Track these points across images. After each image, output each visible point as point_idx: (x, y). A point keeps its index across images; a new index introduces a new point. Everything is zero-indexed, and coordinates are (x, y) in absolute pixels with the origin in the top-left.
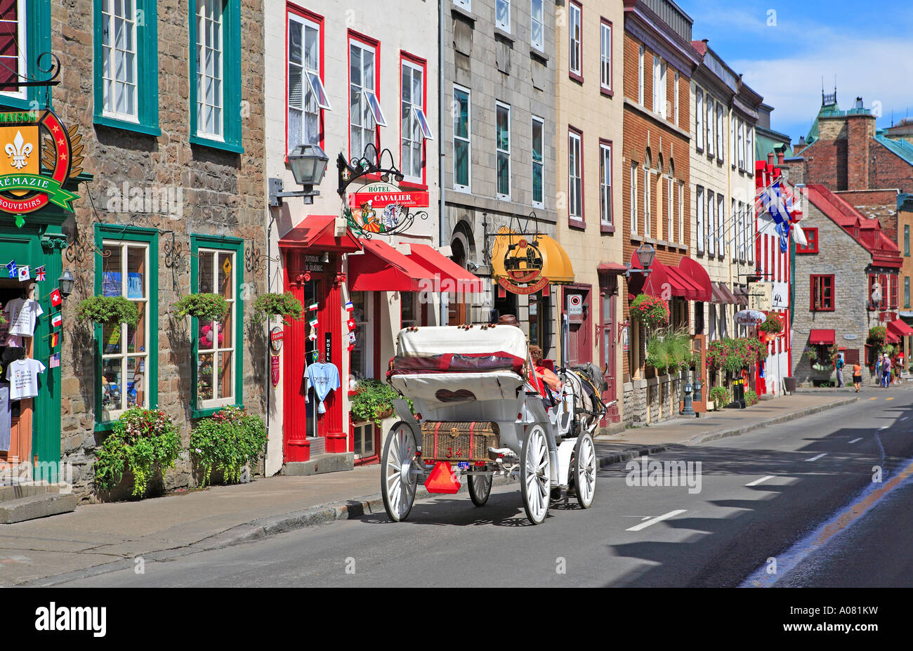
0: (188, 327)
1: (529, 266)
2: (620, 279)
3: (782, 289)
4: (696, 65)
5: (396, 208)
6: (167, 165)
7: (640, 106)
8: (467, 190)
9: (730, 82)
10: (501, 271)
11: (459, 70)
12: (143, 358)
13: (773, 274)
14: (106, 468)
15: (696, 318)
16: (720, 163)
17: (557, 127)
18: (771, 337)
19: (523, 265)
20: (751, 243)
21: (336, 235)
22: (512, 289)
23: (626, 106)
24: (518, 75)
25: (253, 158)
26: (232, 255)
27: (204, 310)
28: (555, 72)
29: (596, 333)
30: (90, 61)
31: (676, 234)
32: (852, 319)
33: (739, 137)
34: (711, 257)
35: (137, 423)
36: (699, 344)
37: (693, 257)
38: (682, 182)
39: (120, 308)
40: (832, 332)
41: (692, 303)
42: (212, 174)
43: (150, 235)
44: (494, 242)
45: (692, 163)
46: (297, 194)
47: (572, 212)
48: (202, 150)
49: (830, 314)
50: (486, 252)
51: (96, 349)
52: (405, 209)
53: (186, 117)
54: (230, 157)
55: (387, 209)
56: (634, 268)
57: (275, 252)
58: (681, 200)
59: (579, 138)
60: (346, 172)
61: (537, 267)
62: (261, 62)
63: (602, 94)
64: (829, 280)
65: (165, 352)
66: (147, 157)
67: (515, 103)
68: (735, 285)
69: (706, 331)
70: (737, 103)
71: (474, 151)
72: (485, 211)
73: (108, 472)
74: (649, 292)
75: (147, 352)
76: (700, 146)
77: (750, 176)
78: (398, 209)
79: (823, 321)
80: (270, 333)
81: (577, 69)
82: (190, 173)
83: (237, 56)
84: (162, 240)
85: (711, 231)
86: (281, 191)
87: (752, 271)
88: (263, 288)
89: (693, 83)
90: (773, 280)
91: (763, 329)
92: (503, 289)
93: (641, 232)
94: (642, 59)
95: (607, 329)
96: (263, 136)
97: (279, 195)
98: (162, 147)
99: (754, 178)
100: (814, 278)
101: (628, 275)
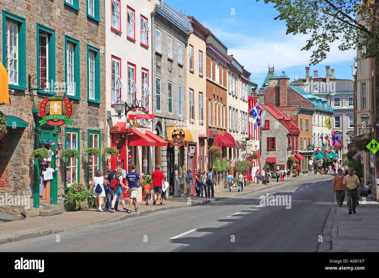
0: (86, 158)
1: (180, 137)
2: (206, 140)
3: (257, 143)
4: (229, 64)
5: (144, 119)
6: (82, 108)
7: (211, 80)
8: (160, 111)
9: (240, 69)
10: (170, 138)
11: (158, 72)
12: (76, 168)
13: (254, 138)
14: (68, 201)
15: (229, 154)
16: (236, 98)
17: (186, 89)
18: (254, 160)
19: (178, 137)
20: (247, 127)
21: (126, 128)
22: (174, 144)
23: (207, 80)
24: (174, 72)
25: (103, 105)
26: (97, 135)
27: (94, 153)
28: (185, 70)
29: (198, 159)
30: (64, 78)
31: (223, 124)
32: (282, 154)
33: (243, 88)
34: (234, 132)
35: (77, 187)
36: (230, 163)
37: (228, 132)
38: (224, 105)
39: (74, 153)
40: (275, 158)
41: (228, 148)
42: (93, 110)
43: (77, 130)
44: (168, 128)
45: (228, 98)
46: (116, 116)
47: (191, 118)
48: (90, 103)
49: (274, 152)
50: (165, 132)
51: (65, 165)
52: (147, 120)
53: (86, 93)
54: (97, 105)
55: (141, 120)
56: (210, 137)
57: (109, 134)
58: (224, 112)
59: (193, 92)
60: (127, 108)
61: (183, 137)
62: (105, 74)
63: (200, 76)
64: (273, 139)
65: (81, 166)
66: (77, 106)
67: (174, 82)
68: (242, 141)
69: (232, 158)
70: (242, 76)
71: (162, 99)
72: (165, 118)
73: (69, 202)
74: (215, 145)
75: (77, 166)
76: (230, 92)
77: (246, 102)
78: (145, 120)
79: (271, 154)
80: (107, 160)
81: (192, 68)
82: (87, 110)
83: (99, 73)
84: (81, 131)
85: (234, 123)
86: (110, 115)
87: (247, 136)
88: (105, 146)
89: (228, 70)
90: (254, 140)
91: (251, 157)
92: (171, 144)
93: (212, 124)
94: (212, 63)
95: (202, 158)
96: (105, 97)
97: (110, 116)
98: (81, 103)
99: (248, 103)
100: (268, 138)
101: (208, 139)
